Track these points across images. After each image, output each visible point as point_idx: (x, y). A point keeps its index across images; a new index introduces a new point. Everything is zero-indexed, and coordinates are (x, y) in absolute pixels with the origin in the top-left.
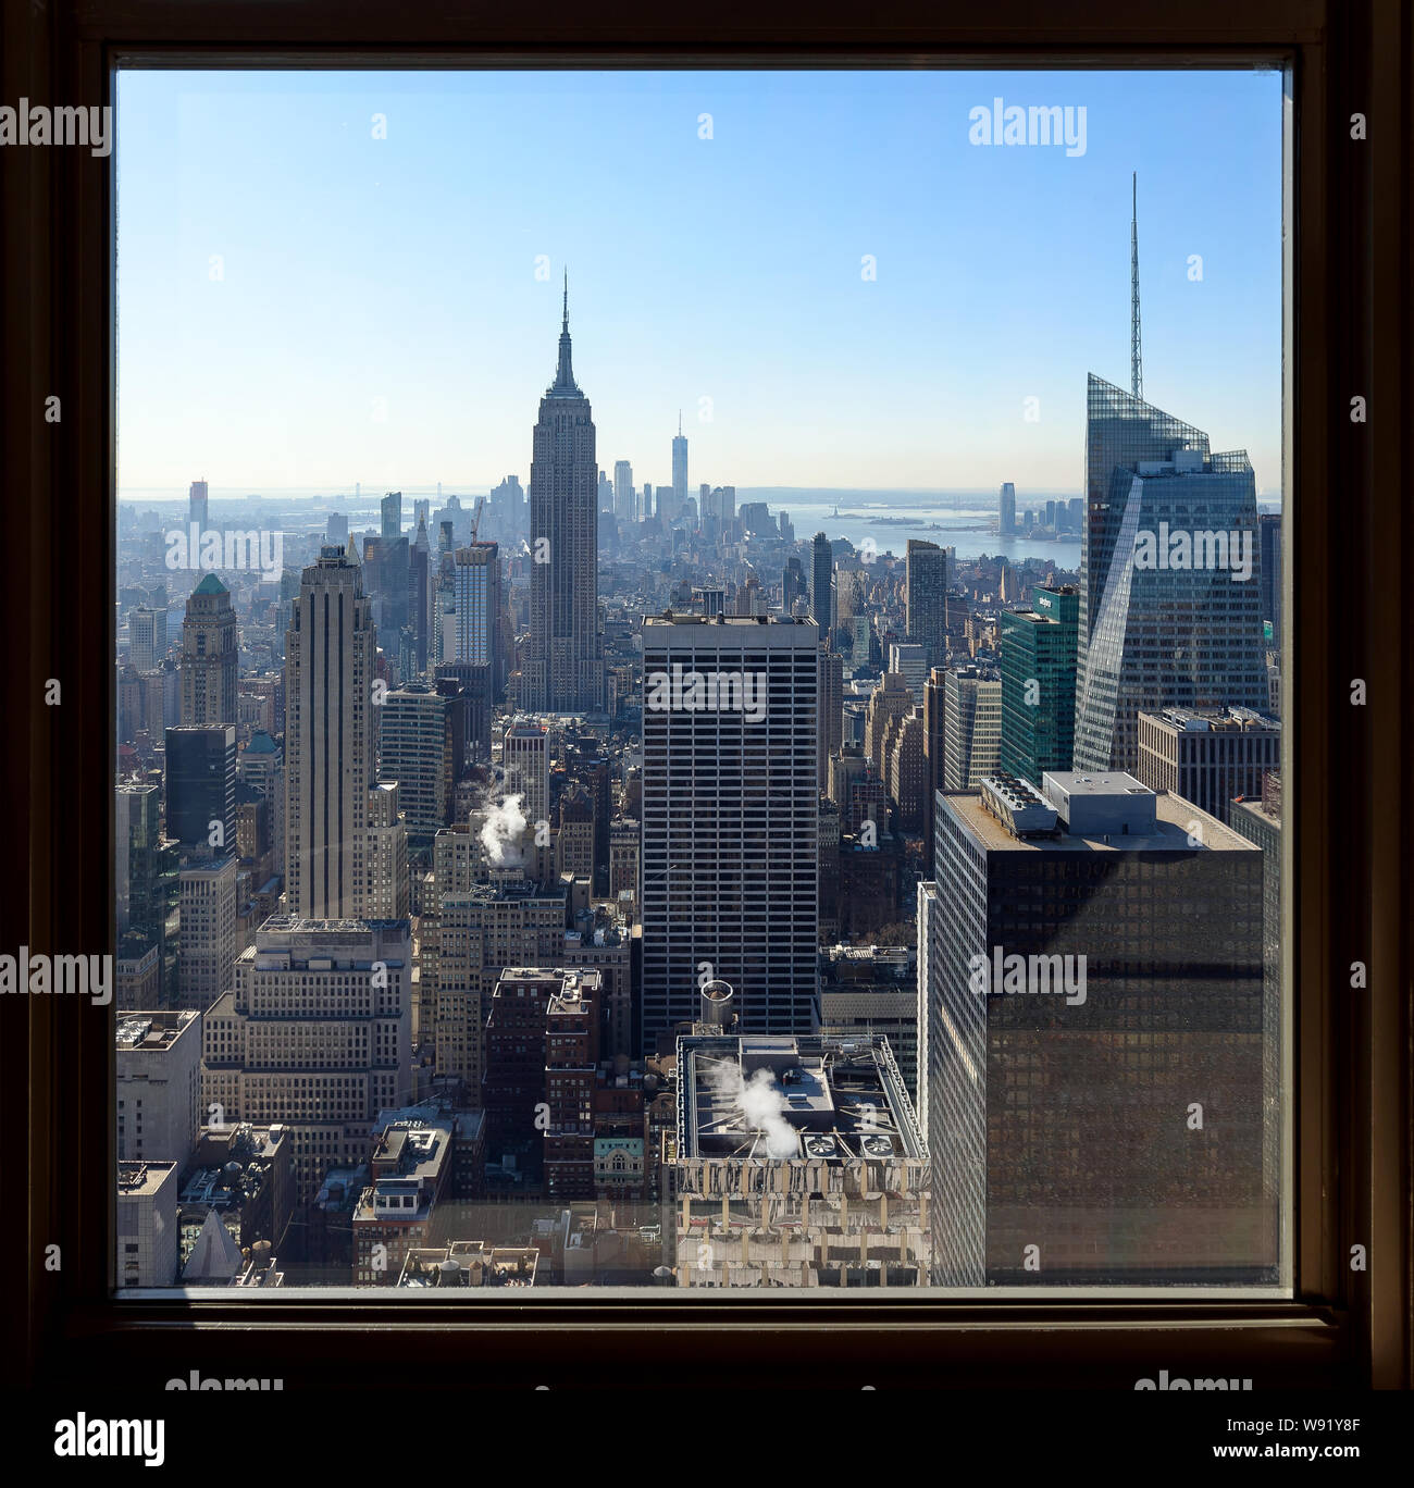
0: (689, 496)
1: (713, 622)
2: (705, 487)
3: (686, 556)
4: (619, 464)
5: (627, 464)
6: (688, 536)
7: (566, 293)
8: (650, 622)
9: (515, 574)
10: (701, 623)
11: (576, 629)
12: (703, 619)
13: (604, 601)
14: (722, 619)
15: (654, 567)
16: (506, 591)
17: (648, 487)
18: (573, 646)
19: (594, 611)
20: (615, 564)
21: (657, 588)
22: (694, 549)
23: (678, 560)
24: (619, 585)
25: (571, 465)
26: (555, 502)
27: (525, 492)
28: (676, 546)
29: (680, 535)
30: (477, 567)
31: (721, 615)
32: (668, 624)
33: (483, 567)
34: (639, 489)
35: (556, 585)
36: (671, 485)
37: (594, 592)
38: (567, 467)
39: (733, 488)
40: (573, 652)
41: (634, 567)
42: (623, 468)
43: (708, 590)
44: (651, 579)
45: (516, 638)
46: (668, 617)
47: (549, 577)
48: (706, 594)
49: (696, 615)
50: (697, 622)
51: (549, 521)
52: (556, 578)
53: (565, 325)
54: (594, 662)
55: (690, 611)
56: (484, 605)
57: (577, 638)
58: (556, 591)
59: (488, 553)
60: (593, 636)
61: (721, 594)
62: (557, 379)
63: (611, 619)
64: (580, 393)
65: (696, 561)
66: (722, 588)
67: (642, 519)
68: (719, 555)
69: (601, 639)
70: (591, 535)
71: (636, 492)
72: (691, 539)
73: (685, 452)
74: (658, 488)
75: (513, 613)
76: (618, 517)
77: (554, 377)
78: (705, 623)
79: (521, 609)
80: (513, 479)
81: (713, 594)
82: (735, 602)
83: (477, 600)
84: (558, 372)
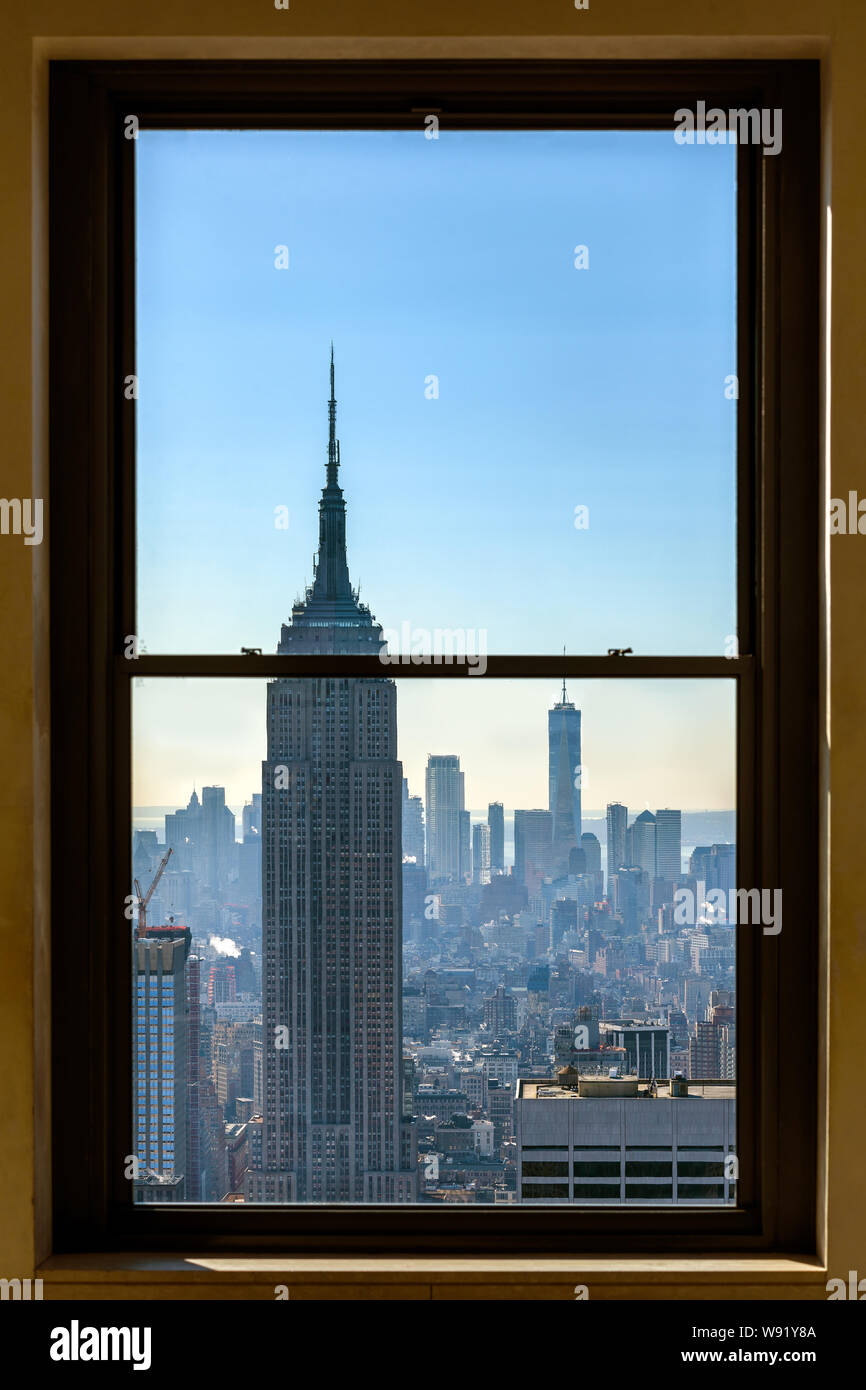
0: (584, 831)
1: (663, 1092)
2: (616, 812)
3: (578, 958)
4: (435, 761)
5: (451, 762)
6: (583, 912)
7: (332, 404)
8: (531, 1092)
9: (222, 994)
10: (637, 1094)
11: (358, 1107)
12: (642, 1088)
13: (413, 1050)
14: (681, 1086)
15: (510, 979)
16: (207, 1030)
17: (496, 811)
18: (352, 1143)
19: (395, 1073)
20: (430, 973)
21: (520, 1025)
22: (597, 941)
23: (564, 966)
24: (446, 1015)
25: (347, 765)
26: (314, 843)
27: (239, 820)
28: (558, 937)
29: (566, 913)
30: (154, 979)
31: (679, 1078)
32: (569, 1095)
33: (168, 980)
34: (479, 816)
35: (316, 1012)
36: (546, 807)
37: (395, 1030)
38: (338, 771)
39: (679, 812)
40: (352, 1154)
41: (471, 979)
42: (445, 770)
43: (633, 1028)
44: (507, 1003)
45: (230, 1127)
46: (568, 1081)
47: (301, 1000)
48: (629, 1036)
49: (627, 1078)
50: (631, 1092)
51: (300, 881)
52: (316, 1001)
53: (332, 469)
54: (397, 1176)
55: (613, 1070)
56: (169, 1057)
57: (359, 1127)
58: (316, 1029)
59: (176, 949)
60: (395, 1123)
61: (661, 1035)
62: (316, 584)
63: (426, 1087)
64: (365, 614)
65: (600, 966)
66: (662, 1023)
67: (486, 879)
68: (649, 956)
69: (411, 1129)
70: (389, 913)
71: (474, 820)
72: (589, 923)
73: (574, 739)
74: (519, 814)
75: (220, 1074)
76: (433, 876)
77: (310, 580)
78: (646, 1094)
79: (236, 1069)
80: (215, 796)
81: (645, 1035)
82: (688, 1051)
83: (154, 1047)
84: (318, 571)
